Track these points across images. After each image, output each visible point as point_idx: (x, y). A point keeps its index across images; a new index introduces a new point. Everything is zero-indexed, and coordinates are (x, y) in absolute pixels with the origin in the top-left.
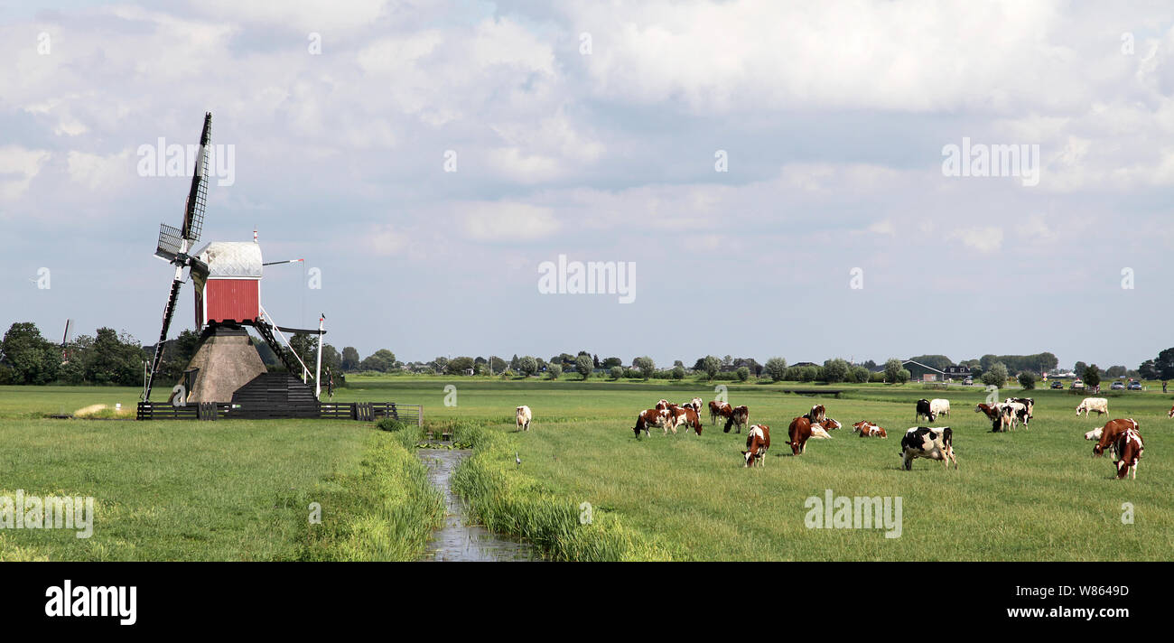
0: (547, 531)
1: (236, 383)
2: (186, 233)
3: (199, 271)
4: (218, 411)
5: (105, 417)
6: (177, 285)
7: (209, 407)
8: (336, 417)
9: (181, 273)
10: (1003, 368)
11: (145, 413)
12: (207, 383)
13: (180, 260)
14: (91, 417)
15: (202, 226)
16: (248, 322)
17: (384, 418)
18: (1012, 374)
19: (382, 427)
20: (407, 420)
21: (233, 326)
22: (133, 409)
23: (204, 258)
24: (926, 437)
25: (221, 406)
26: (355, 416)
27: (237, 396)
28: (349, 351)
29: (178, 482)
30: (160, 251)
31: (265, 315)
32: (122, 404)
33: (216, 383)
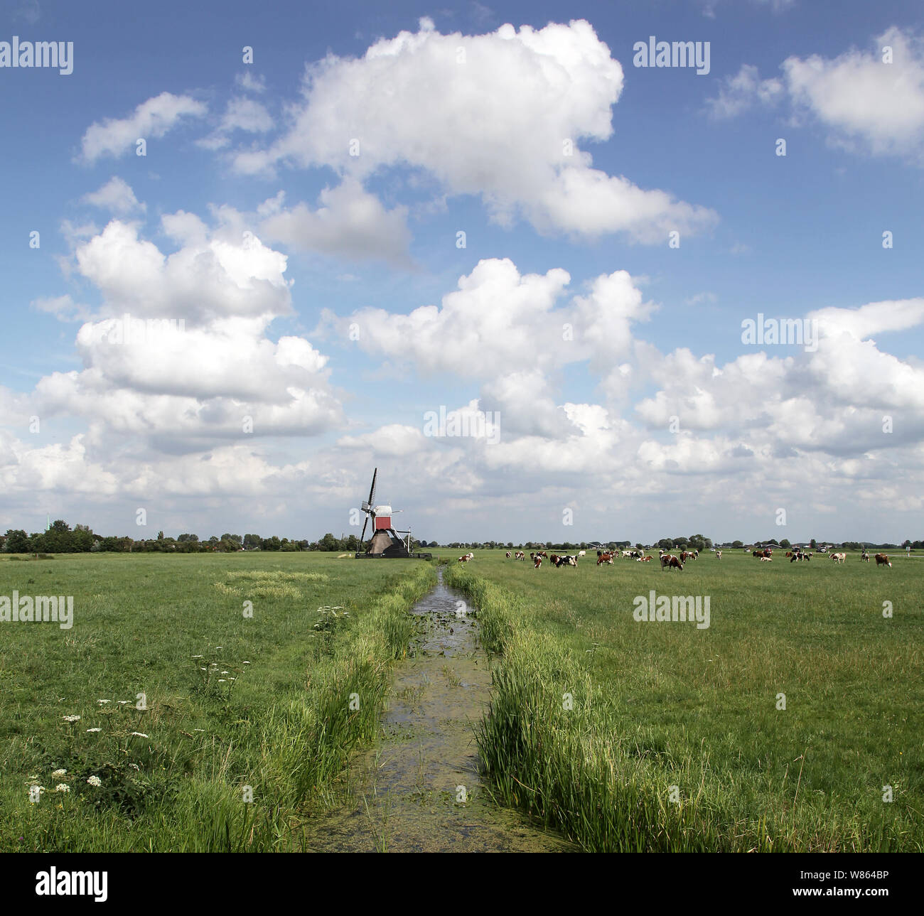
0: (466, 585)
1: (384, 548)
2: (369, 503)
3: (373, 514)
4: (378, 556)
5: (346, 558)
6: (367, 518)
7: (376, 554)
8: (414, 557)
9: (368, 515)
10: (615, 545)
11: (357, 557)
12: (376, 548)
13: (368, 511)
14: (342, 558)
15: (374, 500)
16: (387, 529)
17: (428, 557)
18: (618, 546)
19: (427, 560)
20: (435, 558)
21: (383, 531)
22: (354, 556)
23: (374, 511)
24: (570, 559)
25: (380, 554)
26: (419, 557)
27: (384, 552)
28: (424, 542)
29: (355, 572)
30: (362, 509)
31: (392, 527)
32: (351, 555)
33: (378, 548)
